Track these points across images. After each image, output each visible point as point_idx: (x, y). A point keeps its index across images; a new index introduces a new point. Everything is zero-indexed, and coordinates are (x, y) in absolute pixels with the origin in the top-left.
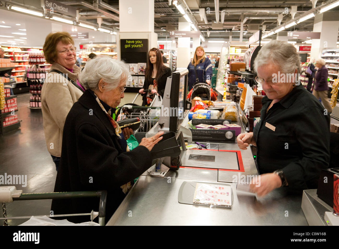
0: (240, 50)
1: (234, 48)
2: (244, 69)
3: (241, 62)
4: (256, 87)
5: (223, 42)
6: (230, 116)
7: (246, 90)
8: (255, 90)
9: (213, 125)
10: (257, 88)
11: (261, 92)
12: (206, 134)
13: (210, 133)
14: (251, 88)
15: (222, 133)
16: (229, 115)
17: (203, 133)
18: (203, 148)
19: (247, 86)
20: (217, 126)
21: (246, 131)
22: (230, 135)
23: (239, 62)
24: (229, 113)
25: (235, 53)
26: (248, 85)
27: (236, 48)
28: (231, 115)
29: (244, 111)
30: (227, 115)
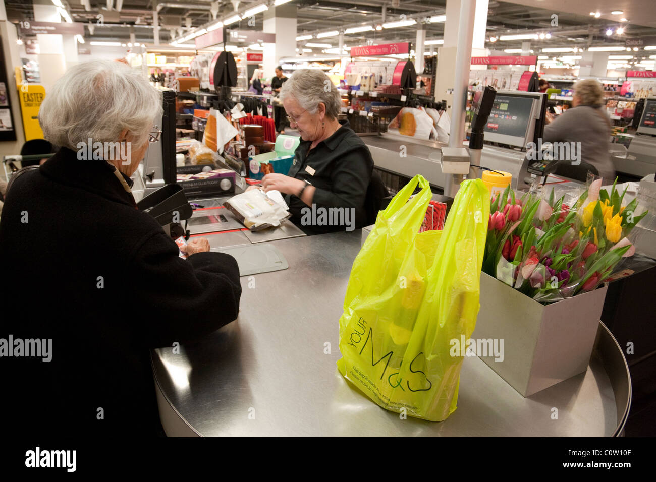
0: (164, 58)
1: (154, 54)
2: (198, 88)
3: (186, 77)
4: (229, 114)
5: (118, 44)
6: (204, 160)
7: (215, 120)
8: (229, 119)
9: (194, 174)
10: (232, 115)
11: (238, 121)
12: (193, 188)
13: (198, 186)
14: (221, 115)
15: (215, 182)
16: (203, 158)
17: (186, 187)
18: (197, 208)
19: (216, 113)
20: (201, 175)
21: (242, 177)
22: (227, 184)
23: (182, 77)
24: (202, 155)
25: (156, 63)
26: (218, 112)
27: (156, 55)
28: (206, 158)
29: (218, 152)
30: (200, 159)
